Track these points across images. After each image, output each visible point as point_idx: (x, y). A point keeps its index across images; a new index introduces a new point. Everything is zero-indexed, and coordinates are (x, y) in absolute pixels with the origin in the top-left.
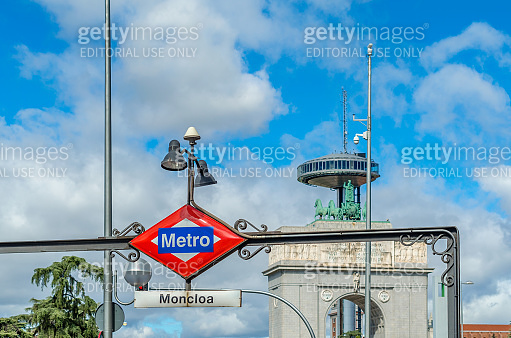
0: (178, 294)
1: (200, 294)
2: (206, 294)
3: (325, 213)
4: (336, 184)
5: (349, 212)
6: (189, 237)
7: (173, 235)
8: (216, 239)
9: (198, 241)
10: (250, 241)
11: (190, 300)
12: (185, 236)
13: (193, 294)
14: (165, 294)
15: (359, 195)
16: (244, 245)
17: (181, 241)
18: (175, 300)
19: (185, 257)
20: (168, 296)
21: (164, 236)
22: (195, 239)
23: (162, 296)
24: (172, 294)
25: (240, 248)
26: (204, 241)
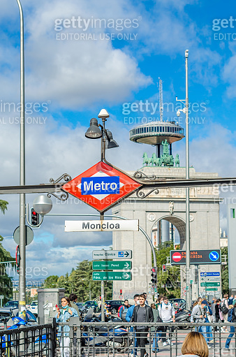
0: (96, 222)
1: (110, 222)
2: (114, 222)
3: (149, 162)
4: (155, 142)
5: (166, 161)
6: (103, 183)
7: (92, 182)
8: (121, 185)
9: (109, 186)
10: (144, 186)
11: (104, 226)
12: (100, 183)
13: (105, 222)
14: (86, 222)
15: (171, 149)
16: (140, 188)
17: (97, 186)
18: (93, 226)
19: (100, 197)
20: (88, 224)
21: (85, 183)
22: (107, 184)
23: (84, 224)
24: (91, 222)
25: (137, 191)
26: (113, 186)
